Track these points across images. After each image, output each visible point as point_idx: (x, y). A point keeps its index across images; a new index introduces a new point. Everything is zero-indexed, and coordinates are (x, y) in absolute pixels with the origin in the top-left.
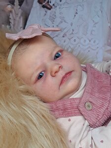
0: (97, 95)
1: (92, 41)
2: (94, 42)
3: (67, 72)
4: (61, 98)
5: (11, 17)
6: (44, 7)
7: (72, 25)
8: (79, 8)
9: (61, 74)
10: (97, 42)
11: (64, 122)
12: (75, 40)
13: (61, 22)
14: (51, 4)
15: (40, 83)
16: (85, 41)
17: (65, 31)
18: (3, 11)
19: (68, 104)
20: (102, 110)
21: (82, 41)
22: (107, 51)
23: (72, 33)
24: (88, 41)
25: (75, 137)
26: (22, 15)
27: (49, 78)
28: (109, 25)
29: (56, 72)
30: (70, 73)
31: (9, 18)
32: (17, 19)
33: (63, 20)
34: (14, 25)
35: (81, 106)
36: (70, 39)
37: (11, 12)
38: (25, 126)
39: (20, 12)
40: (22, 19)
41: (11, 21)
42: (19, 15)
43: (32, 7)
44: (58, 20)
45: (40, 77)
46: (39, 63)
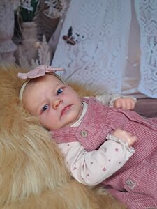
0: (92, 124)
1: (112, 73)
2: (114, 73)
3: (67, 105)
4: (63, 127)
5: (40, 52)
6: (68, 42)
7: (93, 58)
8: (100, 43)
9: (61, 107)
10: (116, 73)
11: (63, 147)
12: (96, 72)
13: (84, 56)
14: (75, 40)
15: (44, 114)
16: (105, 73)
17: (87, 64)
18: (33, 47)
19: (67, 132)
20: (96, 137)
21: (103, 72)
22: (125, 82)
23: (94, 66)
24: (107, 73)
25: (70, 159)
26: (49, 50)
27: (52, 110)
28: (127, 58)
29: (57, 106)
30: (69, 106)
31: (37, 53)
32: (45, 53)
33: (85, 54)
34: (42, 59)
35: (77, 134)
36: (91, 71)
37: (39, 47)
38: (24, 153)
39: (47, 47)
40: (49, 54)
41: (40, 55)
42: (47, 50)
43: (58, 42)
44: (81, 54)
45: (44, 109)
46: (44, 99)
